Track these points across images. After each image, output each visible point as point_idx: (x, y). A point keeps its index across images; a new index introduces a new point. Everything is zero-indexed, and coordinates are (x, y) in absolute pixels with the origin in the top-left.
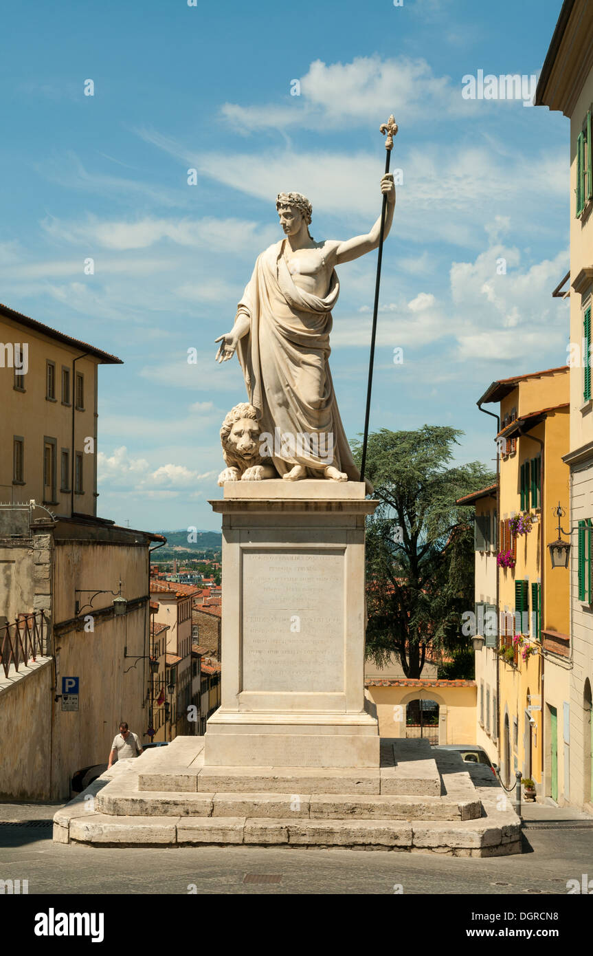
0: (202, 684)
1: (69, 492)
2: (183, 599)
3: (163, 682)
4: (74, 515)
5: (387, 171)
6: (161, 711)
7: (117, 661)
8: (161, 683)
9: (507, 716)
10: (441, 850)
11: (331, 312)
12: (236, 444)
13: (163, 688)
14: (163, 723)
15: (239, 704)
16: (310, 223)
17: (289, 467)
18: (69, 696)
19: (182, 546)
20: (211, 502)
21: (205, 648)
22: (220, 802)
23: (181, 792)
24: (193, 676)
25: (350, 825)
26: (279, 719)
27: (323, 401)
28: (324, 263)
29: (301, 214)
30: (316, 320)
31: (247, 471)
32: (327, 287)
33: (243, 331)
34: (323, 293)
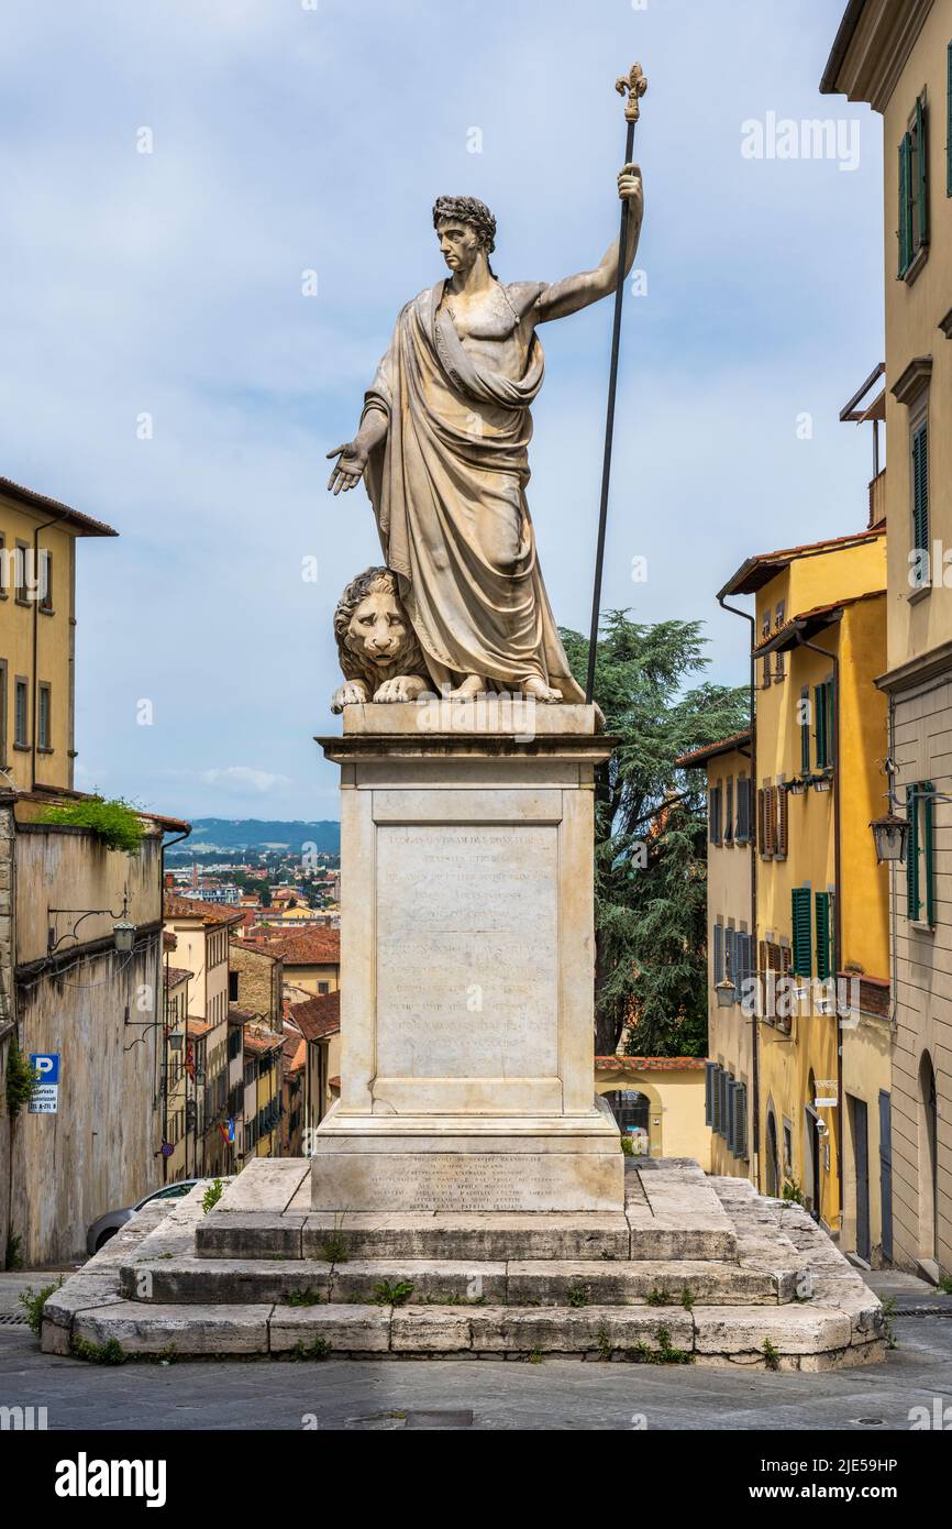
0: (247, 1069)
1: (26, 750)
2: (215, 928)
4: (36, 787)
5: (629, 157)
6: (180, 1114)
7: (112, 1031)
8: (179, 1070)
9: (771, 1117)
10: (746, 1359)
11: (531, 407)
12: (363, 638)
14: (182, 1135)
15: (373, 1100)
16: (492, 252)
17: (456, 680)
19: (205, 842)
20: (320, 741)
21: (250, 1009)
22: (346, 1276)
23: (273, 1258)
24: (232, 1055)
25: (580, 1316)
26: (443, 1125)
27: (517, 562)
28: (518, 320)
29: (478, 233)
30: (506, 420)
31: (384, 686)
32: (523, 361)
33: (375, 440)
34: (517, 372)
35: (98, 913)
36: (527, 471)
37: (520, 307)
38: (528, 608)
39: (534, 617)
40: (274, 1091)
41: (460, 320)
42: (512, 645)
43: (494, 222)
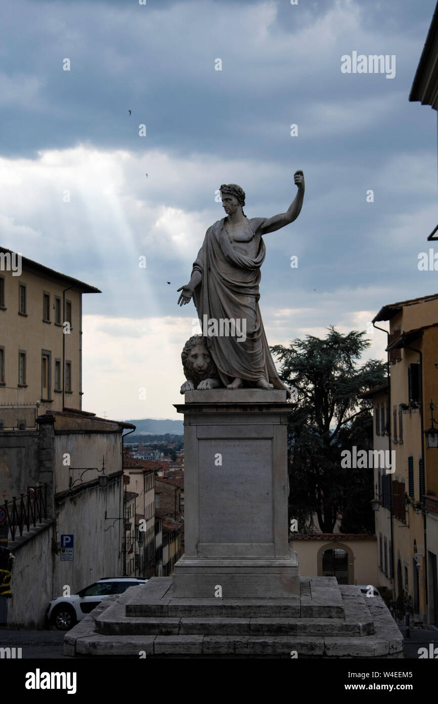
0: (164, 539)
1: (60, 392)
2: (148, 472)
3: (133, 537)
4: (65, 409)
7: (99, 521)
8: (132, 540)
9: (399, 561)
11: (261, 268)
12: (193, 363)
13: (133, 543)
14: (133, 571)
15: (198, 552)
16: (244, 205)
18: (66, 549)
20: (175, 406)
21: (165, 510)
22: (185, 624)
23: (156, 617)
24: (157, 532)
25: (279, 640)
26: (226, 563)
27: (255, 332)
28: (254, 234)
29: (238, 199)
30: (250, 274)
31: (201, 383)
32: (257, 251)
33: (197, 283)
34: (254, 255)
35: (91, 469)
36: (259, 295)
37: (255, 230)
38: (259, 351)
39: (262, 354)
40: (177, 550)
41: (231, 234)
42: (253, 366)
43: (244, 194)
